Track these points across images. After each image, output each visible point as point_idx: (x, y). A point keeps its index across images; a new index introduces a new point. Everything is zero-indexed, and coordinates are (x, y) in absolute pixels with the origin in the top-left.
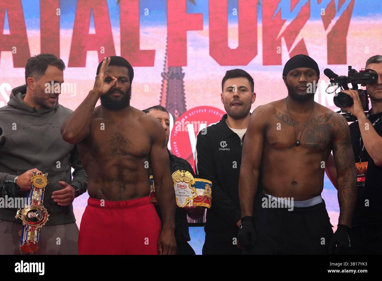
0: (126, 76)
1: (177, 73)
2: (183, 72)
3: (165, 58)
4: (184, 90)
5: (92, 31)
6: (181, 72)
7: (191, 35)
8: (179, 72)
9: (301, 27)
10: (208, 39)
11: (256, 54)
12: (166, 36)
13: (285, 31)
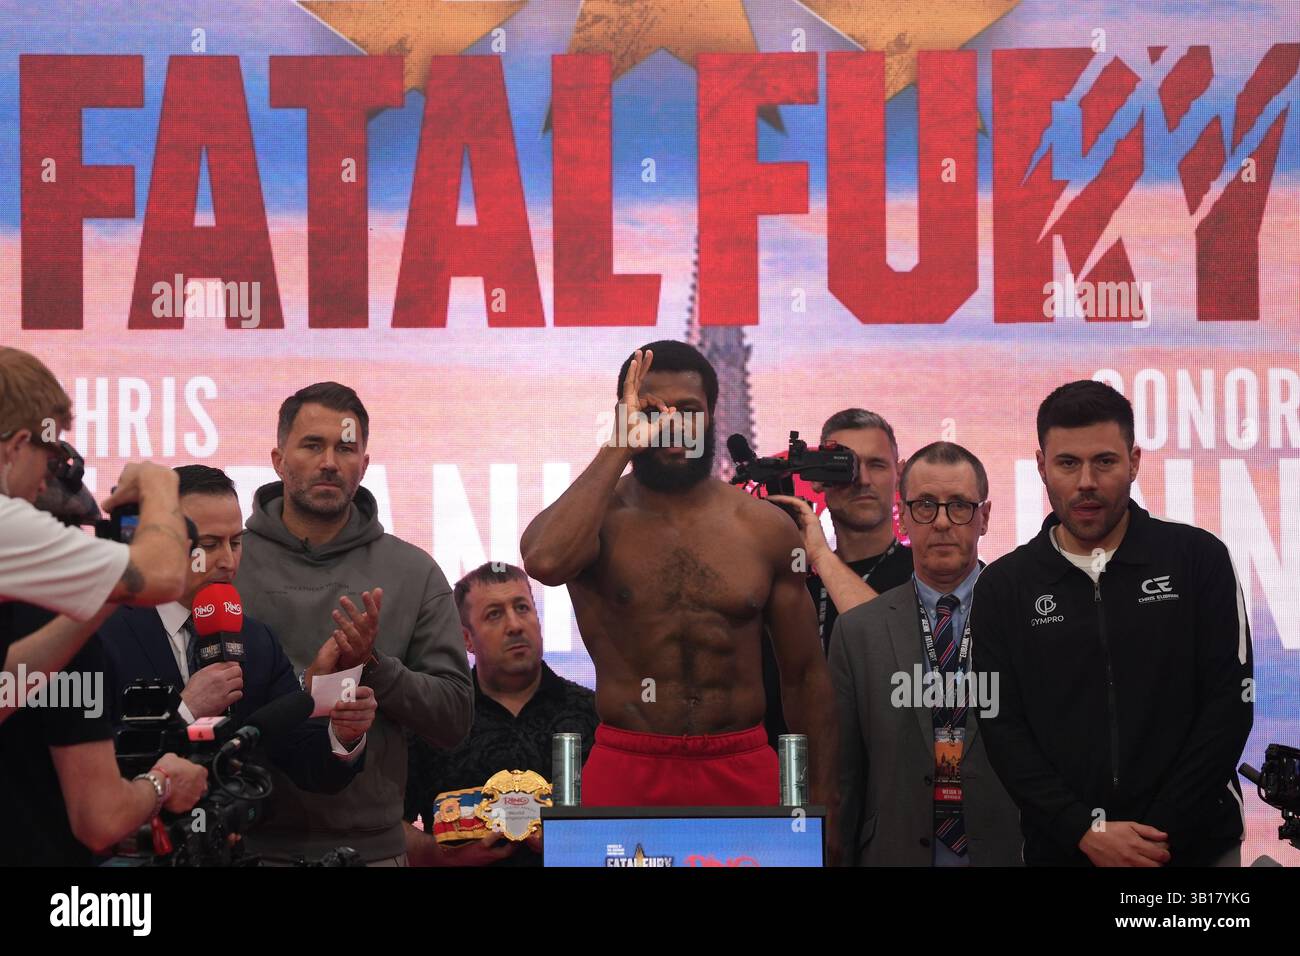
0: (696, 397)
1: (728, 347)
2: (746, 342)
3: (692, 299)
4: (749, 398)
5: (467, 216)
6: (740, 343)
7: (771, 228)
8: (735, 343)
9: (1116, 206)
10: (822, 239)
11: (972, 286)
12: (694, 231)
13: (1064, 216)
